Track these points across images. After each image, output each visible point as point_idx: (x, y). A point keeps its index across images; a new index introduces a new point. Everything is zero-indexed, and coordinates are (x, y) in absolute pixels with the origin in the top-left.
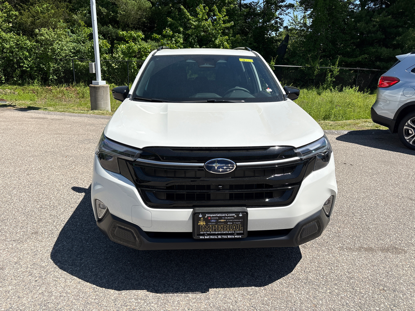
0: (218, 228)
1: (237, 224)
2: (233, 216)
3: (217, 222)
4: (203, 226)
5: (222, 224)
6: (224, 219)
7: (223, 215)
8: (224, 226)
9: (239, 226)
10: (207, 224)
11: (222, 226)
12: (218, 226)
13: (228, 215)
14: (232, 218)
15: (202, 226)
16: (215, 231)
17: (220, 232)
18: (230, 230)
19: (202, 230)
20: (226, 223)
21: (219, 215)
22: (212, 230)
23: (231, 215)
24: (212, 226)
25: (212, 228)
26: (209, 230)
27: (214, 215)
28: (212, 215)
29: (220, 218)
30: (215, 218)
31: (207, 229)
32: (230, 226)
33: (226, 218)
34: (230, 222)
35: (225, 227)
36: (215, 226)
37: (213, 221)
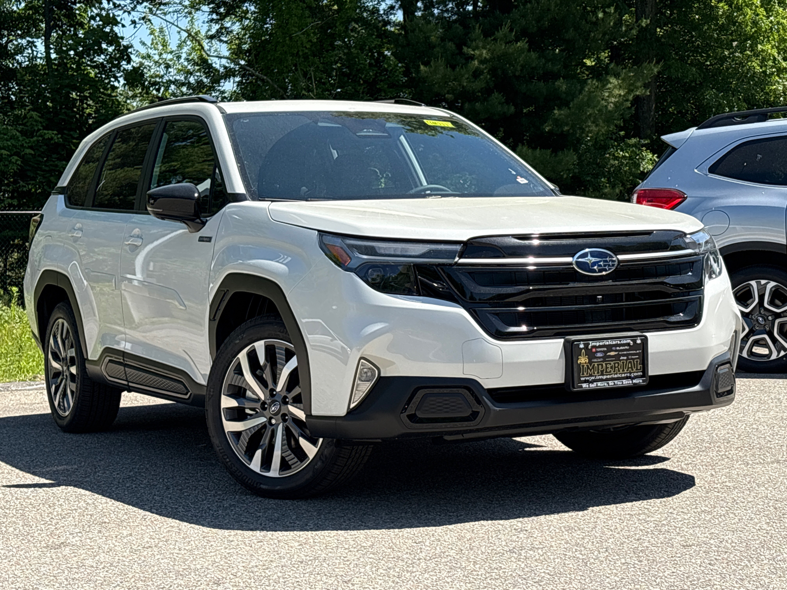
0: (607, 368)
1: (633, 359)
2: (628, 344)
3: (605, 358)
4: (585, 366)
5: (612, 361)
6: (616, 351)
7: (614, 343)
8: (615, 364)
9: (637, 362)
10: (590, 362)
11: (612, 363)
12: (606, 364)
13: (620, 341)
14: (627, 347)
15: (583, 366)
16: (602, 375)
17: (610, 375)
18: (623, 370)
19: (583, 374)
20: (617, 357)
21: (607, 343)
22: (598, 373)
23: (625, 342)
24: (598, 365)
25: (598, 369)
26: (594, 373)
27: (601, 344)
28: (598, 344)
29: (610, 348)
30: (602, 349)
31: (591, 370)
32: (623, 363)
33: (618, 348)
34: (624, 355)
35: (617, 365)
36: (602, 365)
37: (599, 355)
